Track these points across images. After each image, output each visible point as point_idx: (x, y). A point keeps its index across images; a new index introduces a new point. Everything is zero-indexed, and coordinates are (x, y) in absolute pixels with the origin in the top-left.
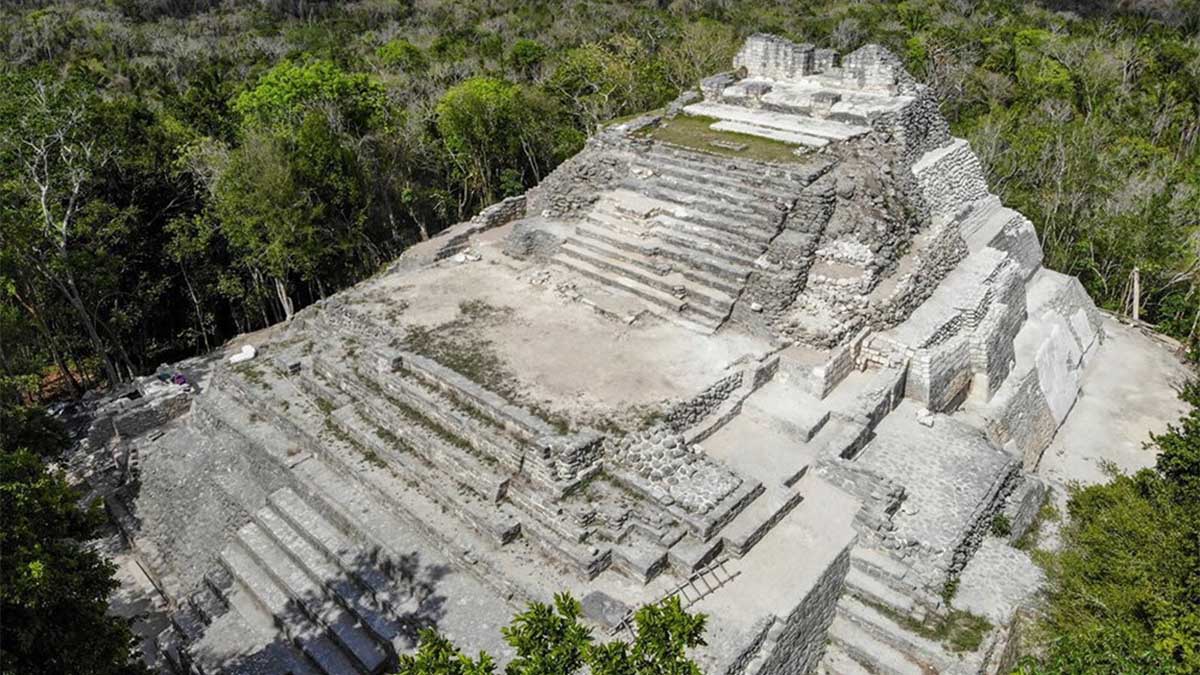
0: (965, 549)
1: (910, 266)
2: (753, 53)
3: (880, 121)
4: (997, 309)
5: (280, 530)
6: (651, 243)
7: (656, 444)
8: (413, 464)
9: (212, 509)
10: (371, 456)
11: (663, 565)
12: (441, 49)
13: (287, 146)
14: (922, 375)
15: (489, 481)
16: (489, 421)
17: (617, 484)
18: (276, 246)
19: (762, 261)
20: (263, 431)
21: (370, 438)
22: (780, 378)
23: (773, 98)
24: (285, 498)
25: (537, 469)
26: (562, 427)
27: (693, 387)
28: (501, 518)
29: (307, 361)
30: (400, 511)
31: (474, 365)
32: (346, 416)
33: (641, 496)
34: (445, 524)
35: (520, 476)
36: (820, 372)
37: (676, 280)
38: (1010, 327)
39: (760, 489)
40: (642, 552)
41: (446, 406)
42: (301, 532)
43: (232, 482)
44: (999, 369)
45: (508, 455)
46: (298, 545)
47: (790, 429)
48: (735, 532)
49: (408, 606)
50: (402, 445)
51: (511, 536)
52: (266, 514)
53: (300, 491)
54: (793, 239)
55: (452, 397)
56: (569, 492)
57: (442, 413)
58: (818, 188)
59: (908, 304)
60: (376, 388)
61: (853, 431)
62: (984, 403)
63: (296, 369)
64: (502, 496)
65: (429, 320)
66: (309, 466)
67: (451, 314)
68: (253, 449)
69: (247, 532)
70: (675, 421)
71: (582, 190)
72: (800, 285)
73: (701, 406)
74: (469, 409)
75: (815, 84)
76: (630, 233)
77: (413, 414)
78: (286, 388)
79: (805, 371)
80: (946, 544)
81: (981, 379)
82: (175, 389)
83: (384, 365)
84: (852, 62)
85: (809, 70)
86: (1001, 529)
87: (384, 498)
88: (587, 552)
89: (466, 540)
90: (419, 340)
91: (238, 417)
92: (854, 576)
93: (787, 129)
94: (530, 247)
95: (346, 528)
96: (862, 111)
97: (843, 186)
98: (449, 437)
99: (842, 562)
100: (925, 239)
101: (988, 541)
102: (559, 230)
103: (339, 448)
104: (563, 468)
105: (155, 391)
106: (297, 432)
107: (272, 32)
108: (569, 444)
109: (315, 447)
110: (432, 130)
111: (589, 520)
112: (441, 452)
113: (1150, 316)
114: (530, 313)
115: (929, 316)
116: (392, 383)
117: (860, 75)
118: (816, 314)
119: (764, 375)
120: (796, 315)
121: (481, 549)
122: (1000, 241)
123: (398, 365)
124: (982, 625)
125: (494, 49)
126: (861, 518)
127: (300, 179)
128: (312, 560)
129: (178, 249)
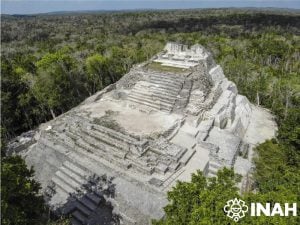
0: (234, 159)
1: (212, 95)
2: (169, 46)
3: (201, 62)
4: (231, 104)
5: (67, 172)
6: (151, 94)
7: (161, 141)
8: (101, 152)
9: (47, 168)
10: (89, 151)
11: (167, 170)
12: (78, 47)
13: (52, 74)
14: (218, 121)
15: (122, 154)
16: (119, 139)
17: (153, 152)
18: (51, 100)
19: (179, 96)
20: (58, 147)
21: (88, 146)
22: (186, 124)
23: (175, 57)
24: (67, 163)
25: (134, 150)
26: (139, 139)
27: (167, 127)
28: (126, 163)
29: (67, 128)
30: (99, 164)
31: (112, 126)
32: (80, 141)
33: (160, 154)
34: (112, 166)
35: (129, 152)
36: (195, 121)
37: (158, 102)
38: (234, 108)
39: (187, 150)
40: (162, 167)
41: (107, 137)
42: (73, 172)
43: (52, 161)
44: (233, 118)
45: (126, 147)
46: (72, 175)
47: (191, 135)
48: (183, 160)
49: (105, 187)
50: (97, 147)
51: (129, 167)
52: (63, 168)
53: (71, 161)
54: (185, 91)
55: (109, 134)
56: (142, 155)
57: (106, 138)
58: (189, 78)
59: (212, 104)
60: (87, 134)
61: (205, 135)
62: (231, 126)
63: (64, 131)
64: (125, 157)
65: (98, 116)
66: (72, 155)
67: (103, 114)
68: (56, 152)
69: (58, 173)
70: (165, 135)
71: (131, 81)
72: (188, 102)
73: (170, 132)
74: (113, 137)
75: (184, 54)
76: (145, 91)
77: (99, 140)
78: (62, 136)
79: (192, 121)
80: (230, 159)
81: (230, 121)
82: (28, 139)
83: (89, 128)
84: (193, 48)
85: (182, 50)
86: (240, 154)
87: (95, 161)
88: (150, 169)
89: (118, 169)
90: (97, 121)
91: (50, 144)
92: (210, 168)
93: (179, 64)
94: (120, 96)
95: (85, 169)
96: (197, 59)
97: (195, 77)
98: (109, 144)
99: (208, 165)
100: (214, 89)
101: (238, 157)
102: (127, 92)
103: (80, 150)
104: (140, 149)
105: (23, 140)
106: (67, 147)
107: (32, 45)
108: (141, 143)
109: (73, 150)
110: (84, 68)
111: (148, 161)
112: (108, 148)
113: (262, 104)
114: (124, 112)
115: (217, 107)
116: (92, 132)
117: (195, 51)
118: (192, 108)
119: (183, 123)
120: (188, 109)
121: (122, 171)
122: (229, 89)
123: (93, 128)
124: (241, 176)
125: (92, 47)
126: (211, 154)
127: (56, 82)
128: (77, 178)
129: (21, 103)
